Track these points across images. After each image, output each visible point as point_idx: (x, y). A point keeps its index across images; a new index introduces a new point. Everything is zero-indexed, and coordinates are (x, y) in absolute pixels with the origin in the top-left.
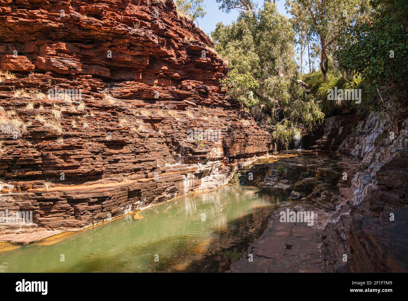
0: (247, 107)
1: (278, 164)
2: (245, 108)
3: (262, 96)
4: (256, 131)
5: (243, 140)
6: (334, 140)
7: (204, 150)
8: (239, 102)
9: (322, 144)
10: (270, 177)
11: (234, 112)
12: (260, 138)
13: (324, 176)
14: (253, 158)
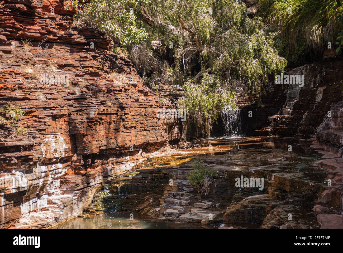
0: (121, 46)
1: (189, 168)
2: (119, 49)
3: (154, 22)
4: (142, 97)
5: (113, 117)
6: (307, 116)
7: (26, 142)
8: (103, 34)
9: (282, 123)
10: (174, 196)
11: (93, 56)
12: (151, 113)
13: (285, 192)
14: (136, 157)
